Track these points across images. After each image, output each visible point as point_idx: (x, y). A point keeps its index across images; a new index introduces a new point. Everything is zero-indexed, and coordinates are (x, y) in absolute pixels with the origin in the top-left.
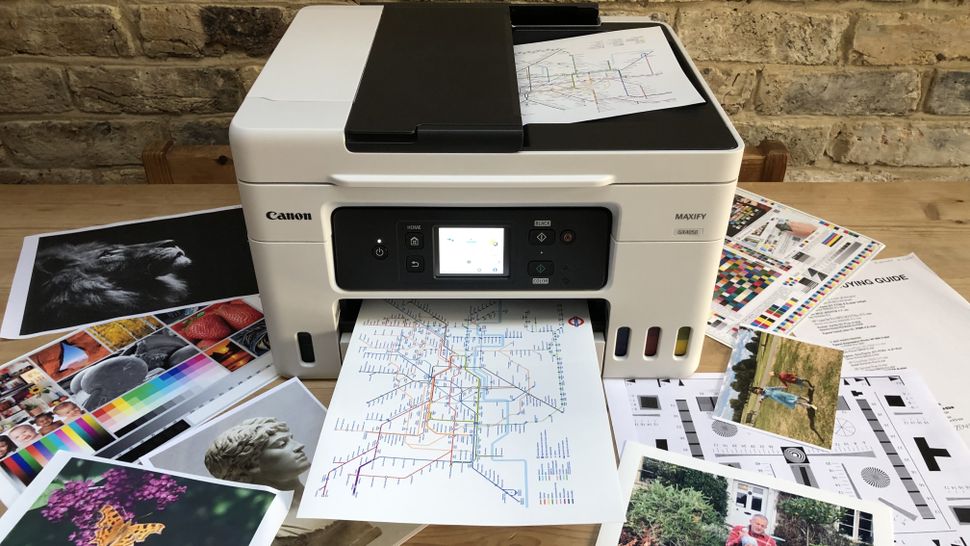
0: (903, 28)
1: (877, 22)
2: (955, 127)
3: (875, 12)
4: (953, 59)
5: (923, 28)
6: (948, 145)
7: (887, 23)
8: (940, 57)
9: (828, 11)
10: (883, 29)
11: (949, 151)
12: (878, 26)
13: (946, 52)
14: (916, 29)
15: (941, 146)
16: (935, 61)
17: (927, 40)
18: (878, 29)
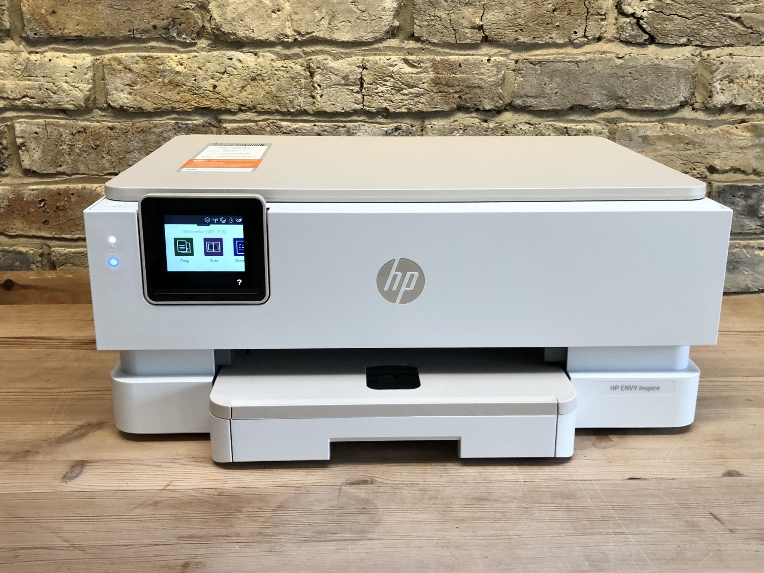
0: (666, 138)
1: (638, 132)
2: (745, 247)
3: (633, 122)
4: (726, 172)
5: (686, 138)
6: (741, 268)
7: (648, 133)
8: (712, 169)
9: (585, 121)
10: (645, 138)
11: (743, 274)
12: (639, 137)
13: (718, 163)
14: (680, 139)
15: (734, 268)
16: (708, 174)
17: (693, 152)
18: (640, 140)
